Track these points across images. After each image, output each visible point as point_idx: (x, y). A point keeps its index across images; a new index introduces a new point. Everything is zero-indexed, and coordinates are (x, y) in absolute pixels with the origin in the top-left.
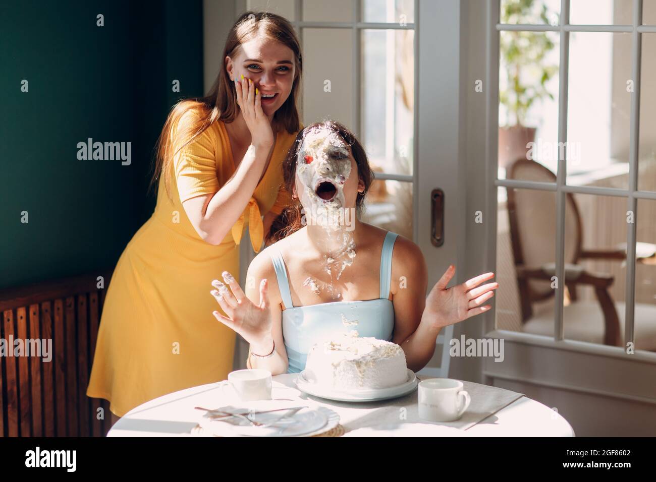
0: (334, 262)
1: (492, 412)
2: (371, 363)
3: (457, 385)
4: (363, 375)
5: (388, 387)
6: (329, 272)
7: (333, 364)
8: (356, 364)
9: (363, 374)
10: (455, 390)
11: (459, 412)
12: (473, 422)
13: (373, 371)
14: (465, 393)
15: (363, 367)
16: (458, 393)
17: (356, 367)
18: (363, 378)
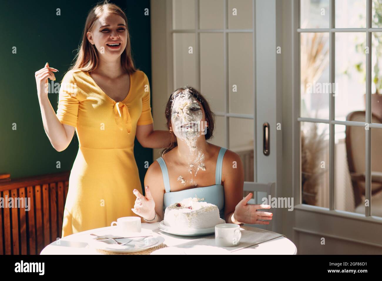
0: (193, 166)
1: (257, 243)
2: (195, 215)
3: (236, 227)
4: (191, 221)
5: (205, 228)
6: (191, 172)
7: (174, 215)
8: (187, 215)
13: (196, 219)
15: (190, 217)
17: (187, 217)
18: (190, 223)
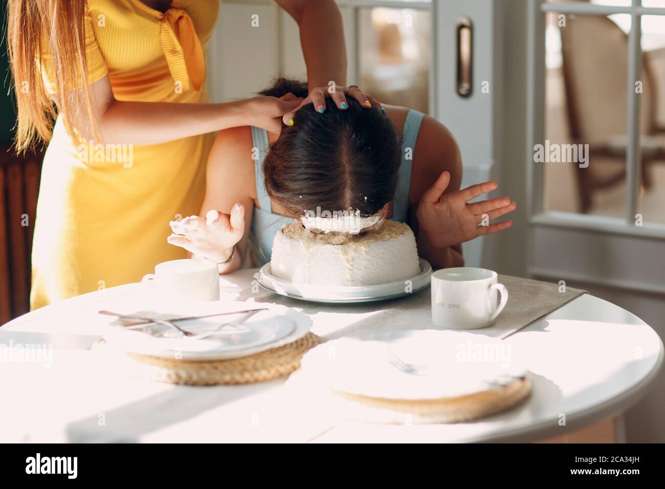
2: (362, 248)
3: (489, 276)
4: (352, 265)
8: (341, 250)
9: (352, 263)
10: (485, 282)
11: (491, 314)
12: (512, 329)
13: (366, 259)
14: (501, 287)
15: (351, 254)
16: (490, 286)
17: (341, 254)
18: (352, 270)
